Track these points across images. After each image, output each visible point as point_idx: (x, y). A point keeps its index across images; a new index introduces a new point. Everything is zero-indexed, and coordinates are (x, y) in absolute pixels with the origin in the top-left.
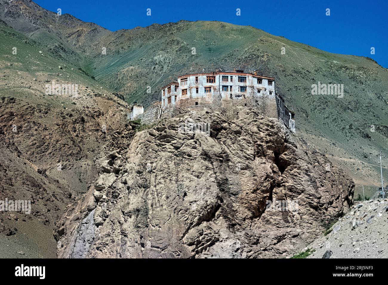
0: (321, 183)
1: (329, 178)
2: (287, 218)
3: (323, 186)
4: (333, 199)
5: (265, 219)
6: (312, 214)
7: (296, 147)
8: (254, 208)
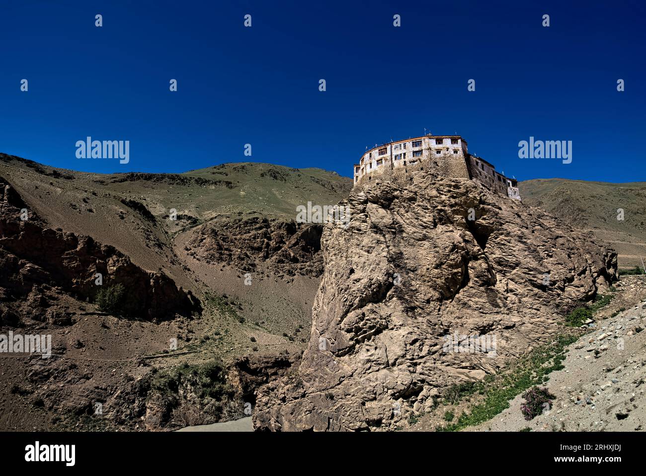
0: (546, 252)
1: (563, 244)
2: (495, 300)
3: (551, 256)
4: (573, 274)
5: (460, 301)
6: (538, 295)
7: (500, 209)
8: (441, 287)
